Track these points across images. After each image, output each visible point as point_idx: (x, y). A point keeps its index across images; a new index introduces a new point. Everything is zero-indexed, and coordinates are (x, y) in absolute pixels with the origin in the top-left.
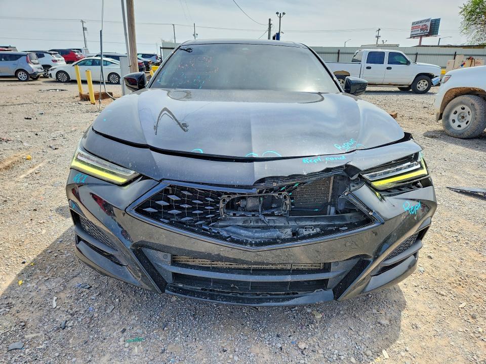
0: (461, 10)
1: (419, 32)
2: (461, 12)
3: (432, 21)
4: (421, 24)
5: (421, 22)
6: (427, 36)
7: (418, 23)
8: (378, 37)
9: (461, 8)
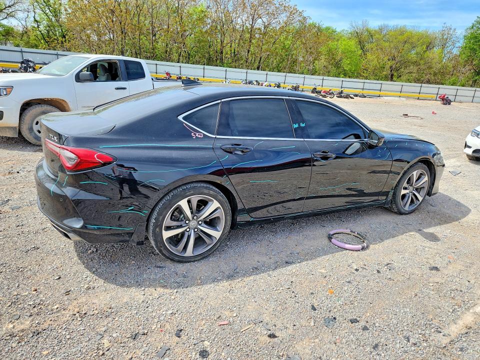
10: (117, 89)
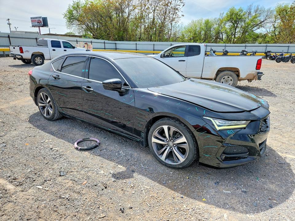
0: (64, 16)
1: (37, 24)
2: (64, 17)
3: (43, 18)
4: (37, 19)
5: (36, 18)
6: (42, 26)
7: (34, 18)
8: (9, 24)
9: (64, 15)
10: (179, 61)
